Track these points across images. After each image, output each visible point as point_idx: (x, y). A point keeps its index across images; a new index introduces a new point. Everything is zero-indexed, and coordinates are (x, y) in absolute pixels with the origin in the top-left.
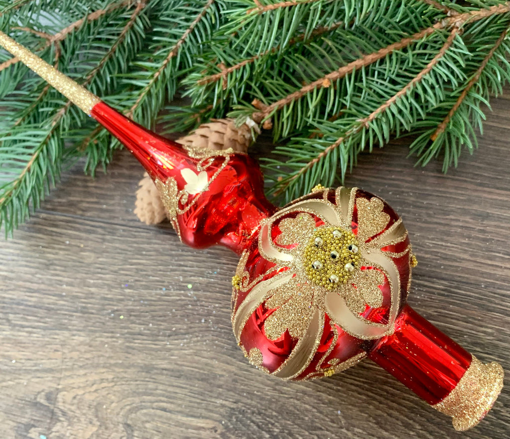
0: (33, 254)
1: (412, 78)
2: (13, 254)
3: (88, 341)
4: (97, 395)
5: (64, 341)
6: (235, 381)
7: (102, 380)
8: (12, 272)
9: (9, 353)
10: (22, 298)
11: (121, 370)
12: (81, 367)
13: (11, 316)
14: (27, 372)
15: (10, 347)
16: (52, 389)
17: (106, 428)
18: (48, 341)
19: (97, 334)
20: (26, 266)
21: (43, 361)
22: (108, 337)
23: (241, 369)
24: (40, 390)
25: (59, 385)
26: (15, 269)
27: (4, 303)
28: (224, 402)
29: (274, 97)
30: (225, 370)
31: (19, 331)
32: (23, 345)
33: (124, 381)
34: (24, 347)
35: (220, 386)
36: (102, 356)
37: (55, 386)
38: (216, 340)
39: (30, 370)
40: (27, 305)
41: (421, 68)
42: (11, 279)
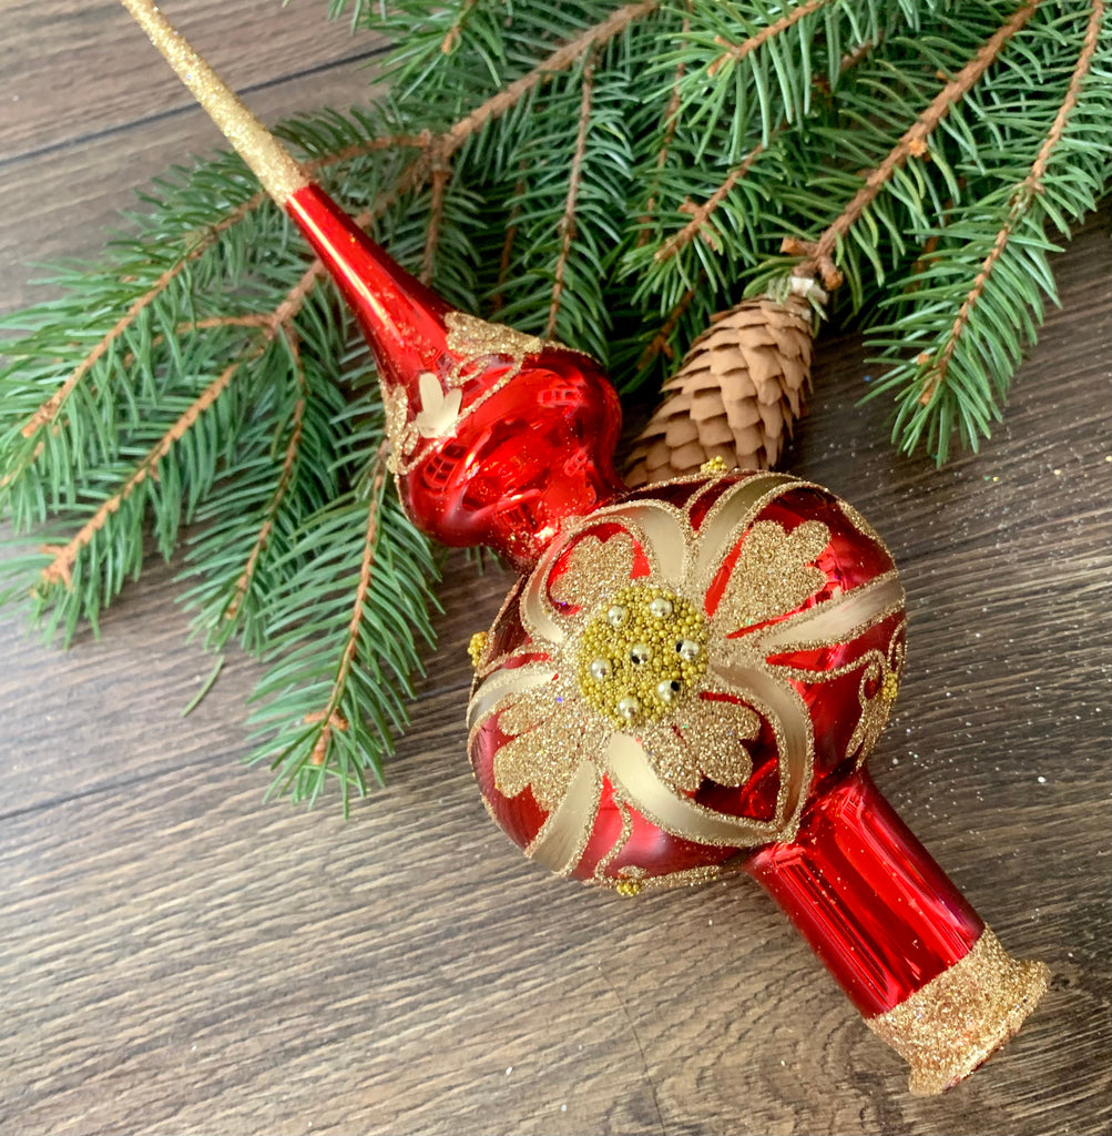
0: (427, 805)
1: (1070, 74)
2: (378, 829)
3: (662, 934)
4: (750, 1046)
5: (604, 964)
6: (1042, 851)
7: (744, 1008)
8: (400, 868)
9: (487, 1058)
10: (452, 914)
11: (775, 960)
12: (676, 1002)
13: (447, 970)
14: (553, 1078)
15: (483, 1042)
16: (635, 1089)
17: (814, 1110)
18: (566, 983)
19: (676, 907)
20: (425, 839)
21: (580, 1034)
22: (702, 902)
23: (1039, 821)
24: (609, 1104)
25: (646, 1069)
26: (403, 859)
27: (413, 948)
28: (1046, 910)
29: (822, 221)
30: (1005, 842)
31: (483, 994)
32: (512, 1021)
33: (797, 980)
34: (517, 1026)
35: (1017, 880)
36: (713, 950)
37: (637, 1076)
38: (947, 789)
39: (559, 1069)
40: (471, 928)
41: (1078, 50)
42: (402, 887)
